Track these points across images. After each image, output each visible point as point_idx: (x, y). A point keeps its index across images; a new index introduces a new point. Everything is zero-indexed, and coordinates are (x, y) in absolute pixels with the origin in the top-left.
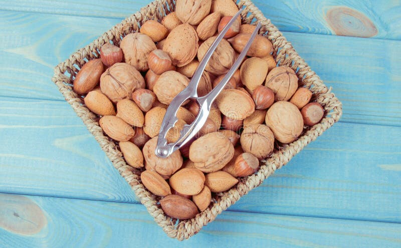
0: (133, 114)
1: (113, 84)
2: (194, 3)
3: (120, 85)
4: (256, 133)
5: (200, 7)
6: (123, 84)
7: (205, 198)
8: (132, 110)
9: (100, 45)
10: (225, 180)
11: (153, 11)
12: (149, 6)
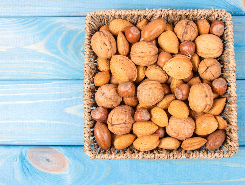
0: (148, 128)
1: (121, 127)
2: (105, 44)
3: (125, 123)
4: (208, 68)
5: (110, 43)
6: (126, 121)
7: (223, 122)
8: (145, 127)
9: (90, 117)
10: (221, 104)
11: (90, 71)
12: (85, 71)
